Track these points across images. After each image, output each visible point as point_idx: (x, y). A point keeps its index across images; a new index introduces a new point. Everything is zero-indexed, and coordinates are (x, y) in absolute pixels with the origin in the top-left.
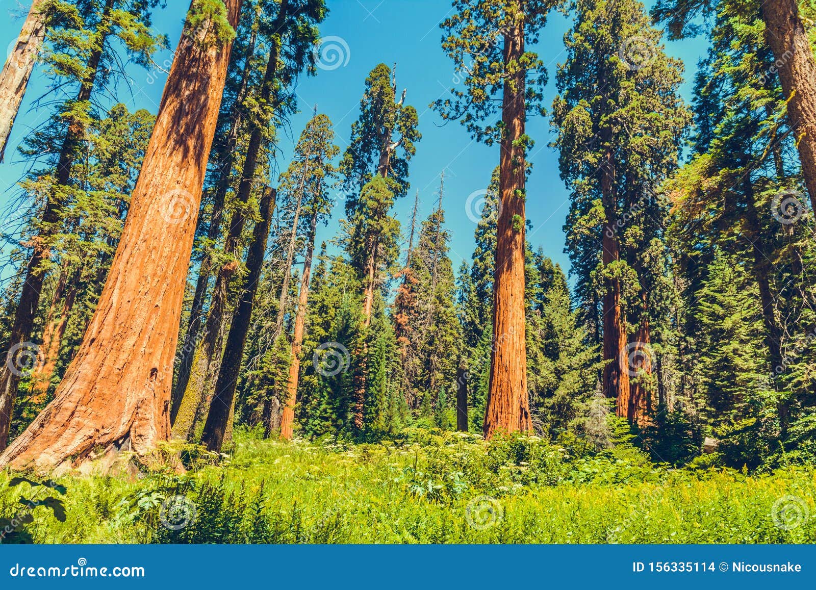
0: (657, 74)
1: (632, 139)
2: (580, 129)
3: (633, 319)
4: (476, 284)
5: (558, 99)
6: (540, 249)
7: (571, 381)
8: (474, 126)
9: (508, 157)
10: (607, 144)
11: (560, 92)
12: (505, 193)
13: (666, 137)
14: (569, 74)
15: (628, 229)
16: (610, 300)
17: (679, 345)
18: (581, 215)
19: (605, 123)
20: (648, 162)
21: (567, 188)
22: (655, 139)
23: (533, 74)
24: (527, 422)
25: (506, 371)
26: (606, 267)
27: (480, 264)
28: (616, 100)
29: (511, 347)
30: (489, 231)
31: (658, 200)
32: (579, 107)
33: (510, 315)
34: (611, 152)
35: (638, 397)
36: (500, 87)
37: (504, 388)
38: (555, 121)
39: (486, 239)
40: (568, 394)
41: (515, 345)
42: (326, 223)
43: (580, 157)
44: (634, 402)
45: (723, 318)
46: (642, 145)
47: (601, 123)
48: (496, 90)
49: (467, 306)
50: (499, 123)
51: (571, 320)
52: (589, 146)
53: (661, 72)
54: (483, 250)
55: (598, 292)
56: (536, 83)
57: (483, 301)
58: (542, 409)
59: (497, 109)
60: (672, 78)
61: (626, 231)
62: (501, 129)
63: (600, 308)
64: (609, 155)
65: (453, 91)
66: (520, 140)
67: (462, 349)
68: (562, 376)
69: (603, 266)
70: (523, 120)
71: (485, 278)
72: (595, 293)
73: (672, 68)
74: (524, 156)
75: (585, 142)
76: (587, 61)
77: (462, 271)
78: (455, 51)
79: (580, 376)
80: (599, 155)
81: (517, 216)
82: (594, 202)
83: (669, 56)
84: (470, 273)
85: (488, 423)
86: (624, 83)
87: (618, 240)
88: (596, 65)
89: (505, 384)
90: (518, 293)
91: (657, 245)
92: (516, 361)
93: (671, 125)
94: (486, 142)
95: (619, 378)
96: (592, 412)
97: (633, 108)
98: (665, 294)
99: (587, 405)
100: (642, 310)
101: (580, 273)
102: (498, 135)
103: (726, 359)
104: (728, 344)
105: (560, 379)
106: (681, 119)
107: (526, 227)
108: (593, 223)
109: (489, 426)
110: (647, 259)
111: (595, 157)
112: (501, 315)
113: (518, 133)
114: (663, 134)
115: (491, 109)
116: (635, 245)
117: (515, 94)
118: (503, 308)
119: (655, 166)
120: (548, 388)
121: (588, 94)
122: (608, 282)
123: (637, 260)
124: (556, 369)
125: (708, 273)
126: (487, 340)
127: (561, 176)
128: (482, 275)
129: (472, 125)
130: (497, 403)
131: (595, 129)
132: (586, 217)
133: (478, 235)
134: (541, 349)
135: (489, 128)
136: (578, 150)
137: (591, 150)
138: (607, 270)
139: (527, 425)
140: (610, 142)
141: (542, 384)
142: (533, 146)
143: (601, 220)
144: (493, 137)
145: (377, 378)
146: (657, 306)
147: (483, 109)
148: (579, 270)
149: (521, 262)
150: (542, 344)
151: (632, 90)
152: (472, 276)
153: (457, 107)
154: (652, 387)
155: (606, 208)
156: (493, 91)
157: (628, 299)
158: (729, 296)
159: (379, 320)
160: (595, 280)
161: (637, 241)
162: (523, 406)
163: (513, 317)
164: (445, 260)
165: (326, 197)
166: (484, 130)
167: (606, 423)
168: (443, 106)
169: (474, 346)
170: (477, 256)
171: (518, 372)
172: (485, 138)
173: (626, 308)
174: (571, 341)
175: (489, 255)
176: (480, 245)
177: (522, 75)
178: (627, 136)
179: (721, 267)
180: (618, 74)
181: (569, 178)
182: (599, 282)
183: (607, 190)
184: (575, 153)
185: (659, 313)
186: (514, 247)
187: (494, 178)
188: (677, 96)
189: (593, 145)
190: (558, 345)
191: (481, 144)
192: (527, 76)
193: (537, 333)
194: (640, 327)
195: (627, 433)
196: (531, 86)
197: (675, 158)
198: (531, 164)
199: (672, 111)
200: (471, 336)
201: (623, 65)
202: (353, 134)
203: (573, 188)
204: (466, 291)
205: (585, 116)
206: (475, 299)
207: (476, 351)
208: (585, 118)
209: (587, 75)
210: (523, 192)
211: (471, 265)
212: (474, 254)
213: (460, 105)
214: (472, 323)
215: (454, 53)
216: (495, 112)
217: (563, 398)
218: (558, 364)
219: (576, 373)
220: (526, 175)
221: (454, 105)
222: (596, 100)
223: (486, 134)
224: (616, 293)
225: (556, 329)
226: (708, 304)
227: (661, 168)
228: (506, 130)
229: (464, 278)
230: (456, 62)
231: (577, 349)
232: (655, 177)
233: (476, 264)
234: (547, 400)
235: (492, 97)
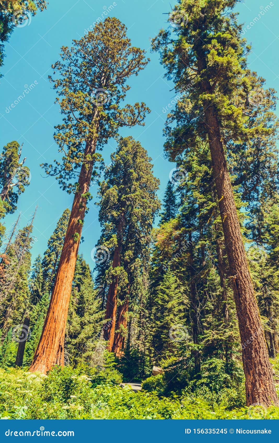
0: (149, 183)
1: (134, 209)
2: (112, 199)
3: (122, 298)
4: (43, 269)
5: (104, 182)
6: (82, 255)
7: (88, 329)
8: (63, 182)
9: (78, 202)
10: (123, 209)
11: (105, 179)
12: (73, 220)
13: (149, 211)
14: (111, 172)
15: (127, 252)
16: (113, 287)
17: (140, 313)
18: (106, 241)
19: (124, 198)
20: (140, 221)
21: (101, 226)
22: (144, 212)
23: (97, 164)
24: (61, 354)
25: (55, 322)
26: (113, 269)
27: (48, 258)
28: (130, 190)
29: (60, 307)
30: (56, 241)
31: (141, 240)
32: (113, 188)
33: (64, 288)
34: (124, 213)
35: (118, 340)
36: (80, 166)
37: (52, 332)
38: (101, 192)
39: (54, 245)
40: (85, 338)
41: (63, 306)
43: (109, 212)
44: (116, 343)
45: (168, 302)
46: (139, 213)
47: (122, 198)
48: (77, 167)
49: (36, 281)
50: (76, 183)
51: (93, 295)
52: (114, 208)
53: (150, 182)
54: (51, 251)
55: (108, 281)
56: (99, 169)
57: (45, 279)
58: (69, 346)
59: (76, 177)
60: (155, 186)
61: (125, 252)
62: (77, 187)
63: (106, 290)
64: (123, 214)
65: (55, 161)
66: (86, 194)
67: (28, 306)
68: (84, 327)
69: (112, 268)
70: (89, 185)
71: (49, 266)
72: (106, 282)
73: (155, 182)
74: (86, 203)
75: (113, 205)
76: (120, 168)
77: (37, 260)
78: (60, 141)
79: (93, 327)
80: (119, 213)
81: (77, 234)
82: (113, 235)
83: (154, 176)
84: (41, 262)
85: (37, 354)
86: (134, 183)
87: (121, 256)
88: (123, 172)
89: (52, 330)
90: (70, 276)
91: (139, 261)
92: (61, 316)
93: (152, 207)
94: (68, 191)
95: (110, 329)
96: (97, 349)
97: (137, 195)
98: (138, 287)
99: (94, 344)
100: (127, 293)
101: (99, 271)
102: (75, 189)
103: (167, 323)
104: (169, 315)
105: (83, 328)
106: (156, 205)
107: (81, 241)
108: (111, 246)
109: (38, 356)
110: (133, 268)
111: (117, 214)
112: (58, 288)
113: (85, 191)
114: (148, 210)
115: (73, 176)
116: (128, 260)
117: (87, 172)
118: (60, 284)
119: (142, 224)
120: (75, 333)
121: (118, 184)
122: (113, 277)
123: (128, 268)
124: (81, 322)
125: (163, 278)
126: (44, 302)
127: (99, 219)
128: (48, 265)
129: (61, 181)
130: (45, 342)
131: (119, 200)
132: (108, 242)
133: (50, 242)
134: (75, 310)
135: (70, 185)
136: (109, 208)
137: (115, 210)
138: (114, 271)
139: (61, 356)
140: (125, 208)
141: (72, 331)
142: (92, 199)
143: (115, 245)
144: (71, 190)
146: (134, 292)
147: (69, 175)
148: (99, 269)
149: (75, 259)
150: (76, 307)
151: (138, 187)
152: (42, 264)
153: (55, 170)
154: (126, 335)
155: (118, 239)
156: (76, 167)
157: (121, 287)
158: (171, 291)
160: (107, 275)
161: (130, 258)
162: (61, 344)
163: (65, 289)
164: (28, 253)
166: (67, 185)
167: (103, 355)
168: (48, 167)
169: (35, 304)
170: (47, 253)
171: (62, 323)
172: (67, 189)
173: (120, 292)
174: (91, 306)
175: (53, 254)
176: (50, 248)
177: (92, 163)
178: (132, 207)
179: (169, 276)
180: (132, 178)
181: (103, 221)
182: (109, 276)
183: (120, 231)
184: (107, 210)
185: (134, 296)
186: (72, 250)
187: (64, 214)
188: (155, 194)
189: (117, 208)
190: (84, 308)
191: (65, 192)
192: (94, 164)
193: (74, 301)
194: (125, 302)
195: (113, 362)
196: (96, 170)
197: (151, 222)
198: (88, 209)
199: (153, 200)
200: (34, 298)
201: (135, 175)
203: (104, 226)
204: (37, 272)
205: (115, 193)
206: (41, 277)
207: (36, 308)
208: (115, 194)
209: (119, 175)
210: (83, 221)
211: (43, 258)
212: (45, 252)
213: (57, 169)
214: (37, 291)
215: (59, 142)
216: (75, 178)
217: (83, 340)
218: (83, 319)
219: (91, 325)
220: (85, 214)
221: (54, 168)
222: (121, 187)
223: (68, 187)
224: (116, 283)
225: (85, 299)
226: (162, 294)
227: (145, 225)
228: (79, 188)
229: (37, 264)
230: (60, 146)
231: (94, 311)
232: (141, 229)
233: (45, 258)
234: (73, 340)
235: (74, 170)
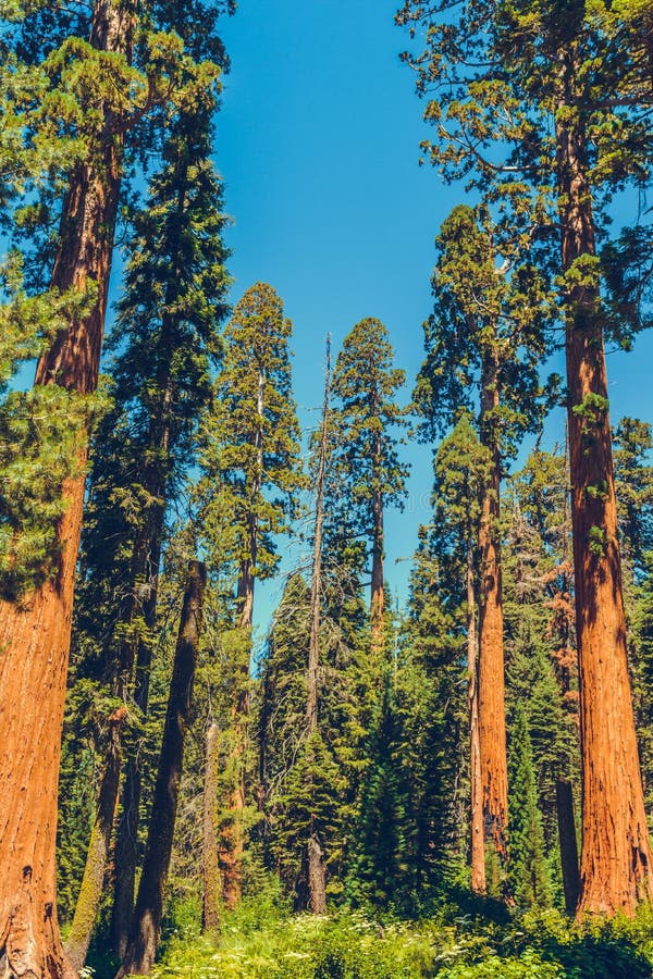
24: (645, 870)
25: (601, 789)
41: (612, 745)
42: (402, 506)
81: (595, 530)
90: (611, 657)
92: (616, 771)
118: (589, 684)
130: (592, 843)
145: (519, 778)
159: (534, 660)
162: (636, 845)
165: (394, 462)
171: (622, 789)
186: (597, 581)
202: (427, 340)
